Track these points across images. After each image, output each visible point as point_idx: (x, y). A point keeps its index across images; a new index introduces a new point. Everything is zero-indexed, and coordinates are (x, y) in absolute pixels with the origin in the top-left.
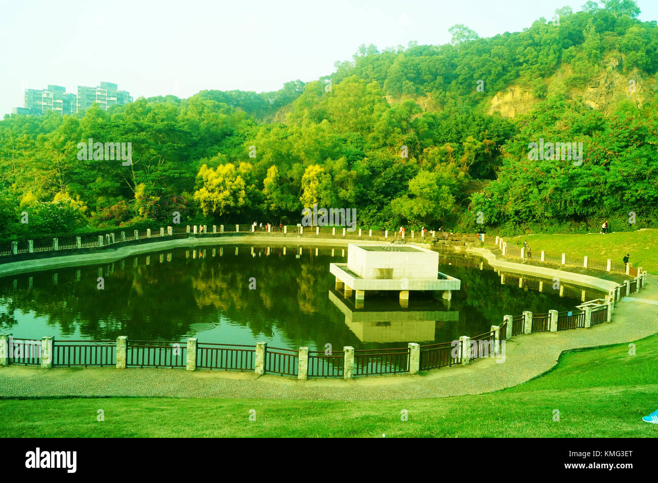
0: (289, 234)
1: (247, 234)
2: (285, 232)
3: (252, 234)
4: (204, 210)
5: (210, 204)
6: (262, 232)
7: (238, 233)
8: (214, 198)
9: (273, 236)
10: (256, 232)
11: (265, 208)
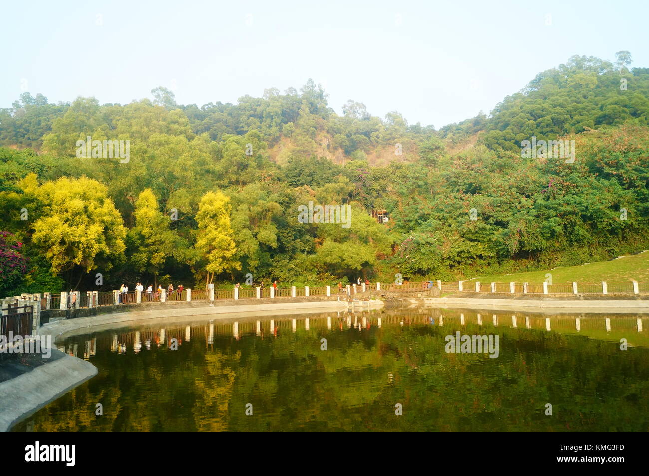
0: (194, 302)
1: (132, 307)
2: (188, 299)
3: (139, 307)
4: (55, 262)
5: (70, 248)
6: (152, 303)
7: (118, 307)
8: (80, 236)
9: (172, 307)
10: (144, 304)
11: (145, 260)
